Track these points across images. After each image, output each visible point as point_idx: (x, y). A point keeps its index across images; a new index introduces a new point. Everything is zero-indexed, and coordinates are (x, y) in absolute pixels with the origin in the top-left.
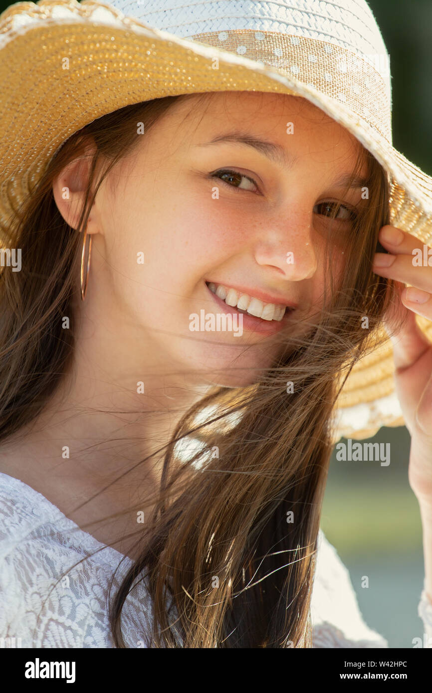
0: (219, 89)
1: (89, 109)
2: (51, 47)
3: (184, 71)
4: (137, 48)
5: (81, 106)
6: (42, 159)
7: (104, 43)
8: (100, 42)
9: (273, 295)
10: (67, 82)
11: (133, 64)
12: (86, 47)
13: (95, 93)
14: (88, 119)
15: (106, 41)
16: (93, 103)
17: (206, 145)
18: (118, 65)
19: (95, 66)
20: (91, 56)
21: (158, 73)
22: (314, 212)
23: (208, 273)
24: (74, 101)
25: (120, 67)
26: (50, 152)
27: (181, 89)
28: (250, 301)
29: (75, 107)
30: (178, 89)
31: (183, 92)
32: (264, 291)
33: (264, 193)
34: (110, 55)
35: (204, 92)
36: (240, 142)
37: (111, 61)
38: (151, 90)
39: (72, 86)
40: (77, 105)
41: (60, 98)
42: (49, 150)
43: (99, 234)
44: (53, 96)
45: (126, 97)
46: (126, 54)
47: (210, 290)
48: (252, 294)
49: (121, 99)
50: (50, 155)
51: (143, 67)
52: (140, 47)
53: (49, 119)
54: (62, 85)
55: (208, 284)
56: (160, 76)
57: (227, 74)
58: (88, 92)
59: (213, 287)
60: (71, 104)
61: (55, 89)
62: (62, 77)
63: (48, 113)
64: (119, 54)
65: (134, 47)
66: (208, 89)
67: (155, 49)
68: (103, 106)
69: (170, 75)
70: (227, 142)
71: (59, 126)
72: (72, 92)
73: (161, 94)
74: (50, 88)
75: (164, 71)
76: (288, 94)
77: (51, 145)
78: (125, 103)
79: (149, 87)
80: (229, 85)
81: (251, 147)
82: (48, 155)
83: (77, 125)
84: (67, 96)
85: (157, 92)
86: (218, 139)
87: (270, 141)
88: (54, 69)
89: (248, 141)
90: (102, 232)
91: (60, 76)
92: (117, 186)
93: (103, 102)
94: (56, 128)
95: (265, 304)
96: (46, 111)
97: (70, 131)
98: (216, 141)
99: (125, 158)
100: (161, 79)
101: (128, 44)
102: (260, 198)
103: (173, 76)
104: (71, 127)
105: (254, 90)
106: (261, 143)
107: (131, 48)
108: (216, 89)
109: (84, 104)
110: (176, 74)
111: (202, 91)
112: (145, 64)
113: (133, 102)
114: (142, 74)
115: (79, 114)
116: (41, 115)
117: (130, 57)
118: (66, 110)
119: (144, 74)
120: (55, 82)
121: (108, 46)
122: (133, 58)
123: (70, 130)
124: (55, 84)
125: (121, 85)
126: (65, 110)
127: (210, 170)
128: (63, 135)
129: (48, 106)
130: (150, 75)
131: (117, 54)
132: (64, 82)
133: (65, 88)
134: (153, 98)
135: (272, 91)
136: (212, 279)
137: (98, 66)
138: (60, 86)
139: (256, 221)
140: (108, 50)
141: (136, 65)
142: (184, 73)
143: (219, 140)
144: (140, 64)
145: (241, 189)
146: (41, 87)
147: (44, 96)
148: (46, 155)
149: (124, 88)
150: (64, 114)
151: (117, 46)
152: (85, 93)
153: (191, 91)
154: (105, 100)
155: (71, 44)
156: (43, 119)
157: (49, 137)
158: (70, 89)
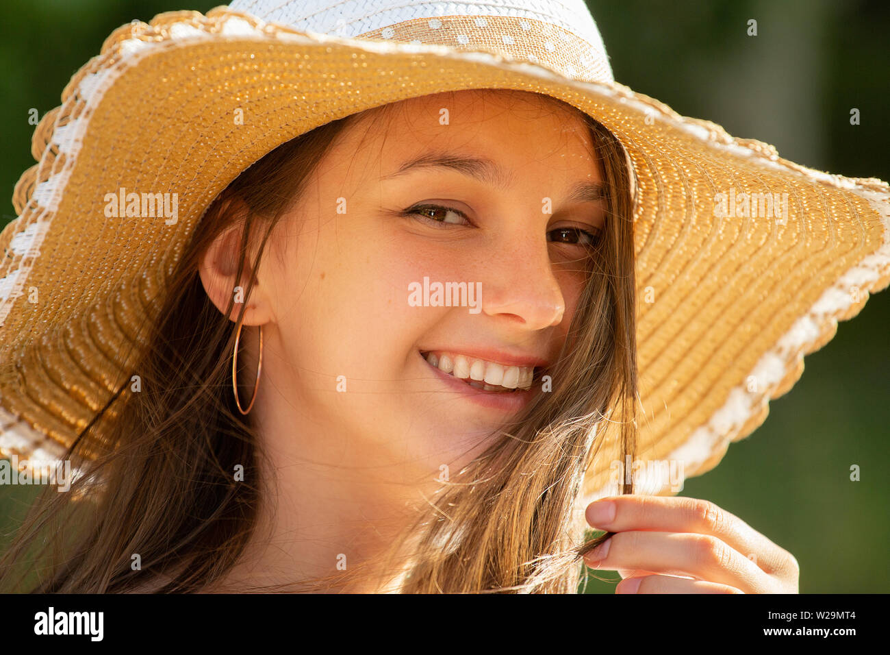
0: (398, 98)
1: (232, 159)
2: (173, 79)
3: (350, 84)
4: (286, 64)
5: (221, 156)
6: (180, 240)
7: (241, 64)
8: (236, 64)
9: (516, 354)
10: (199, 124)
11: (283, 85)
12: (218, 73)
13: (237, 135)
14: (232, 173)
15: (244, 61)
16: (236, 149)
17: (393, 176)
18: (263, 90)
19: (232, 98)
20: (227, 84)
21: (317, 92)
22: (548, 241)
23: (421, 338)
24: (211, 151)
25: (266, 93)
26: (188, 229)
27: (348, 108)
28: (486, 367)
29: (213, 159)
30: (344, 107)
31: (351, 111)
32: (501, 351)
33: (479, 224)
34: (251, 78)
35: (378, 106)
36: (437, 165)
37: (253, 87)
38: (310, 117)
39: (207, 129)
40: (216, 156)
41: (193, 148)
42: (187, 227)
43: (270, 322)
44: (183, 146)
45: (278, 133)
46: (271, 75)
47: (431, 365)
48: (487, 357)
49: (271, 136)
50: (189, 233)
51: (296, 87)
52: (290, 62)
53: (182, 179)
54: (193, 129)
55: (425, 355)
56: (320, 95)
57: (407, 78)
58: (228, 134)
59: (433, 358)
60: (208, 155)
61: (184, 136)
62: (191, 119)
63: (179, 170)
64: (263, 75)
65: (281, 62)
66: (383, 101)
67: (308, 61)
68: (249, 152)
69: (332, 90)
70: (419, 169)
71: (196, 187)
72: (207, 138)
73: (323, 121)
74: (179, 136)
75: (325, 89)
76: (487, 87)
77: (189, 218)
78: (278, 141)
79: (306, 113)
80: (409, 91)
81: (453, 169)
82: (186, 233)
83: (220, 184)
84: (202, 144)
85: (317, 118)
86: (408, 165)
87: (475, 157)
88: (180, 109)
89: (448, 162)
90: (273, 320)
91: (189, 118)
92: (285, 252)
93: (249, 145)
94: (192, 192)
95: (506, 367)
96: (177, 169)
97: (210, 194)
98: (405, 169)
99: (289, 212)
100: (322, 100)
101: (272, 60)
102: (473, 231)
103: (336, 93)
104: (211, 188)
105: (443, 91)
106: (465, 161)
107: (277, 65)
108: (394, 99)
109: (224, 152)
110: (340, 90)
111: (375, 106)
112: (298, 84)
113: (287, 138)
114: (295, 98)
115: (221, 167)
116: (172, 174)
117: (278, 78)
118: (203, 164)
119: (297, 97)
120: (184, 126)
121: (247, 68)
122: (282, 77)
123: (210, 192)
124: (184, 129)
125: (270, 117)
126: (201, 165)
127: (405, 207)
128: (203, 201)
129: (179, 160)
130: (306, 97)
131: (260, 77)
132: (196, 125)
133: (197, 133)
134: (313, 128)
135: (466, 88)
136: (428, 345)
137: (236, 97)
138: (190, 131)
139: (476, 260)
140: (248, 72)
141: (286, 87)
142: (350, 86)
143: (408, 167)
144: (291, 85)
145: (447, 223)
146: (167, 136)
147: (171, 147)
148: (183, 233)
149: (274, 121)
150: (201, 170)
151: (259, 65)
152: (224, 137)
153: (361, 108)
154: (251, 141)
155: (199, 72)
156: (175, 180)
157: (185, 205)
158: (205, 134)
